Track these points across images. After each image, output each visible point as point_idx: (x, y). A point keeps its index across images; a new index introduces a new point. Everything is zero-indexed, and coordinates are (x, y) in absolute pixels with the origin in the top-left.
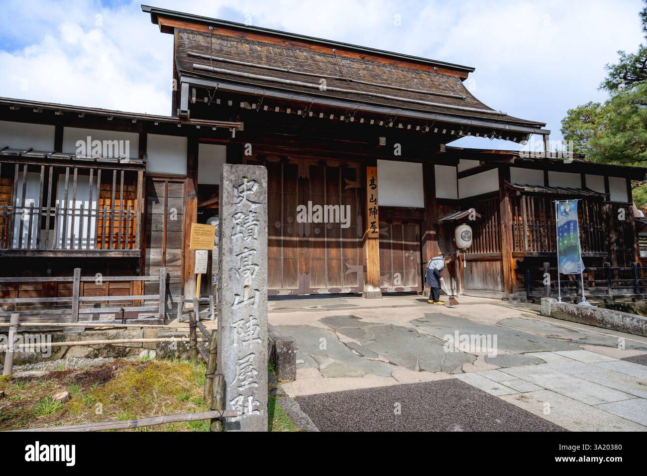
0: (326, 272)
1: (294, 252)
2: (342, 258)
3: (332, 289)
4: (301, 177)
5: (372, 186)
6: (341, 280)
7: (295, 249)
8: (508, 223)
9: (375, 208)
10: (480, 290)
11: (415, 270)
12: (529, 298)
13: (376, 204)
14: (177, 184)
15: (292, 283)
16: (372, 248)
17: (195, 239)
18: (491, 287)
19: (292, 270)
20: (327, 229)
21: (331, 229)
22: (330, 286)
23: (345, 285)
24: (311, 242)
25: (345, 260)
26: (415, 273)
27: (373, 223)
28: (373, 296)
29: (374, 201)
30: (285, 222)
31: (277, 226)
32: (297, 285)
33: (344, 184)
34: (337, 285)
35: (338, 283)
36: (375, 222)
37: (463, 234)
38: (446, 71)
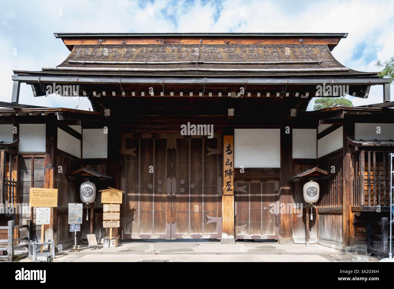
0: (190, 222)
1: (163, 207)
2: (203, 211)
3: (194, 235)
4: (169, 148)
5: (228, 152)
6: (202, 229)
7: (164, 203)
8: (349, 178)
9: (230, 170)
10: (328, 240)
11: (273, 220)
12: (369, 251)
13: (231, 166)
14: (40, 159)
15: (161, 229)
16: (228, 203)
17: (34, 200)
18: (335, 239)
19: (161, 220)
20: (191, 188)
21: (194, 189)
22: (193, 233)
23: (206, 232)
24: (178, 197)
25: (206, 213)
26: (272, 223)
27: (228, 183)
28: (228, 241)
29: (230, 164)
30: (156, 184)
31: (149, 187)
32: (165, 232)
33: (207, 152)
34: (198, 232)
35: (200, 231)
36: (230, 182)
37: (309, 190)
38: (313, 41)
